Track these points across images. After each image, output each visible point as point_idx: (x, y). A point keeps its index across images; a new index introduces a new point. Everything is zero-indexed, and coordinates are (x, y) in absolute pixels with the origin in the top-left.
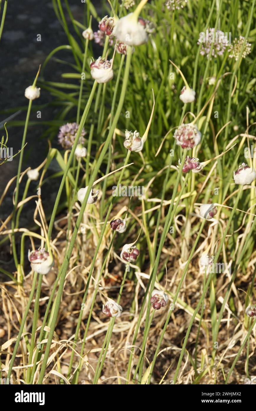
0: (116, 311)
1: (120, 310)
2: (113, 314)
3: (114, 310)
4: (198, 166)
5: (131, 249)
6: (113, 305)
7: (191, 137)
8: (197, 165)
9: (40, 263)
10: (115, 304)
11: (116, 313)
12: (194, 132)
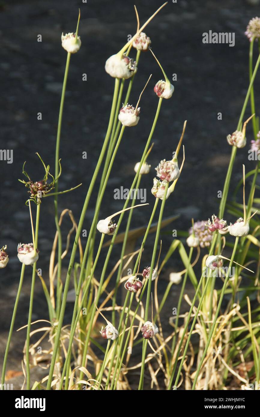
0: (111, 333)
1: (116, 334)
2: (108, 335)
3: (109, 332)
4: (224, 228)
5: (134, 281)
6: (110, 328)
7: (168, 171)
8: (223, 226)
9: (25, 254)
10: (112, 328)
11: (110, 335)
12: (171, 168)
